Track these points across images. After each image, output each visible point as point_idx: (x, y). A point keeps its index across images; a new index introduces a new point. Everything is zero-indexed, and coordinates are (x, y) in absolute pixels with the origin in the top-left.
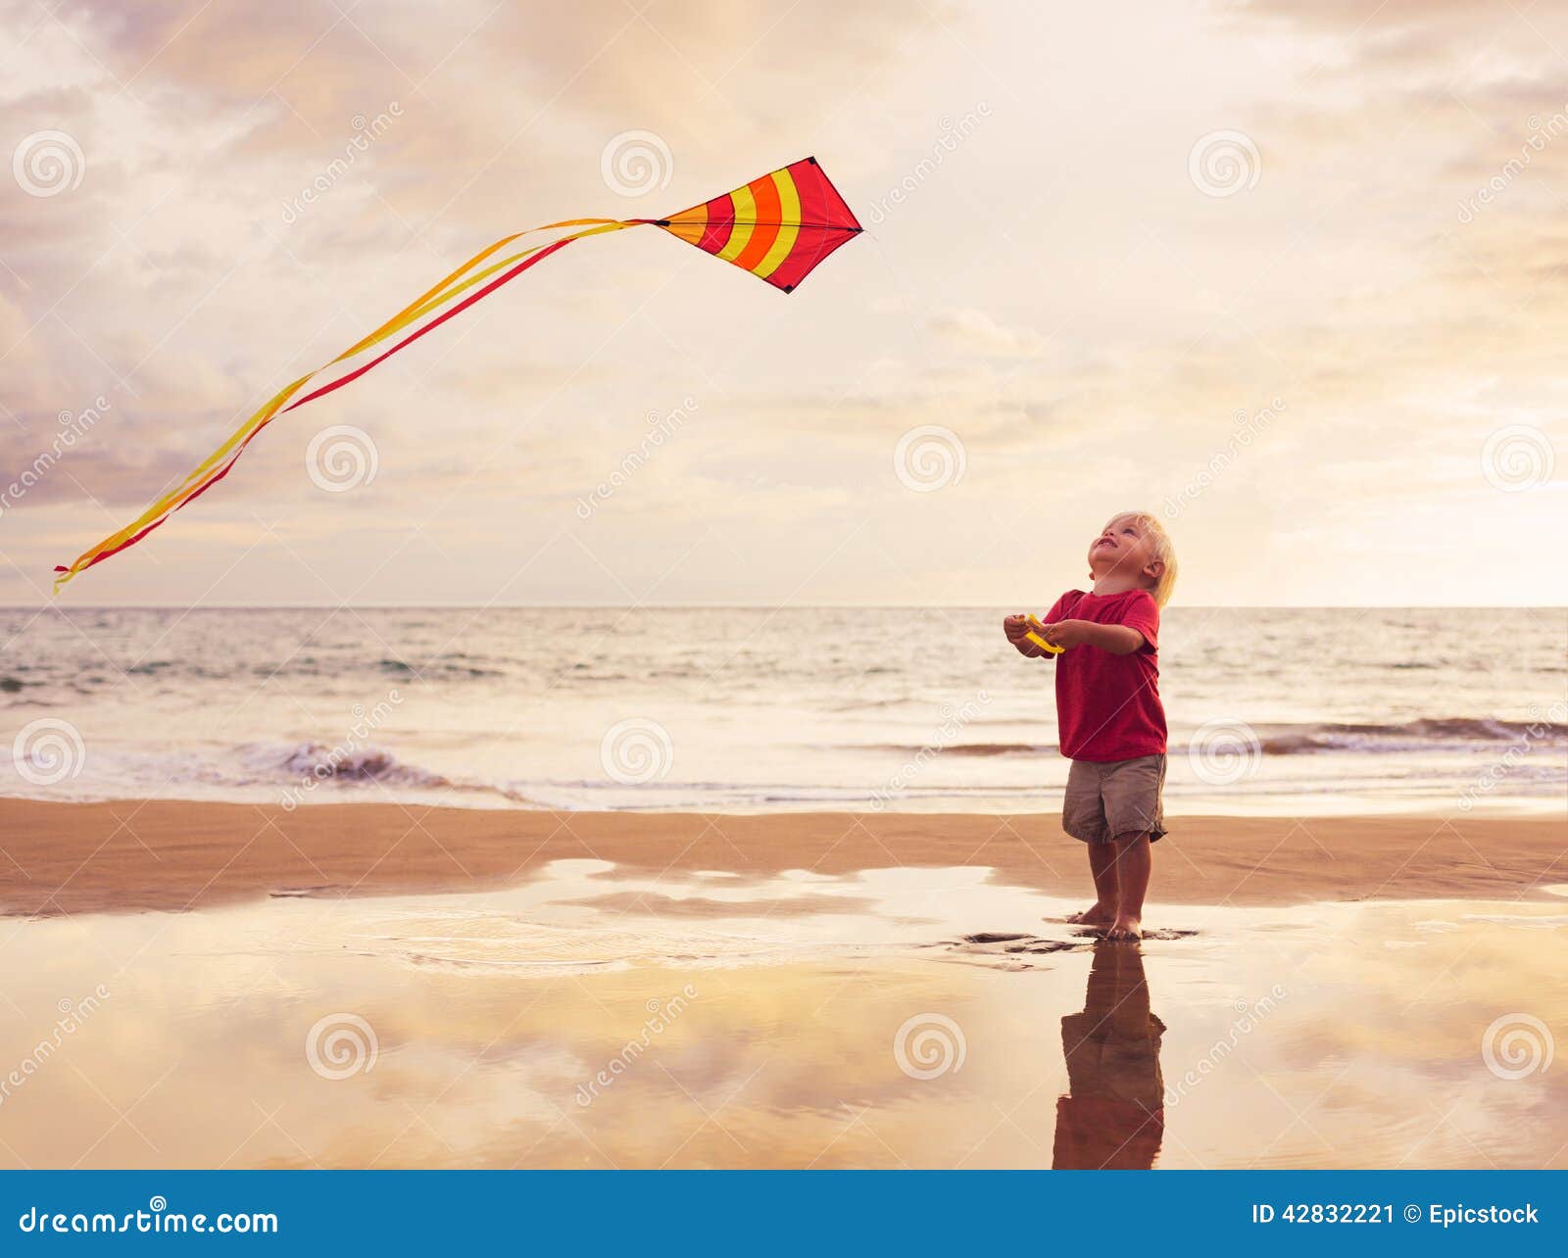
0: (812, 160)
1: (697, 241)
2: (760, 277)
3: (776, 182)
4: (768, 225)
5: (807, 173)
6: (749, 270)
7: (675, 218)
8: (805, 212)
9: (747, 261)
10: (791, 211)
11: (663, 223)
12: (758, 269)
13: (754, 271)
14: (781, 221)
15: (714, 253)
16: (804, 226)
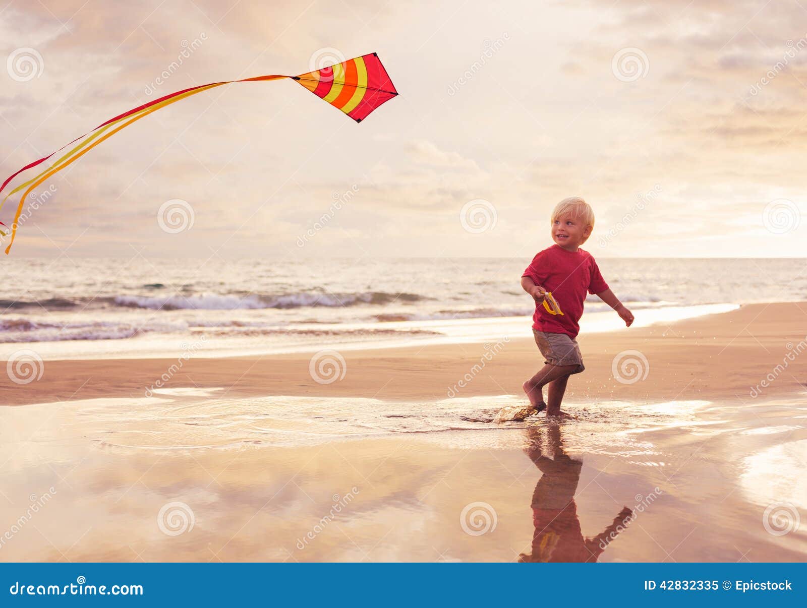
0: (375, 54)
1: (314, 90)
2: (345, 113)
3: (356, 63)
4: (350, 86)
5: (372, 60)
6: (339, 109)
7: (303, 76)
8: (369, 81)
9: (339, 104)
10: (363, 79)
11: (296, 78)
12: (343, 108)
13: (342, 109)
14: (357, 84)
15: (322, 97)
16: (369, 88)
